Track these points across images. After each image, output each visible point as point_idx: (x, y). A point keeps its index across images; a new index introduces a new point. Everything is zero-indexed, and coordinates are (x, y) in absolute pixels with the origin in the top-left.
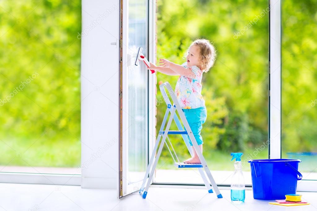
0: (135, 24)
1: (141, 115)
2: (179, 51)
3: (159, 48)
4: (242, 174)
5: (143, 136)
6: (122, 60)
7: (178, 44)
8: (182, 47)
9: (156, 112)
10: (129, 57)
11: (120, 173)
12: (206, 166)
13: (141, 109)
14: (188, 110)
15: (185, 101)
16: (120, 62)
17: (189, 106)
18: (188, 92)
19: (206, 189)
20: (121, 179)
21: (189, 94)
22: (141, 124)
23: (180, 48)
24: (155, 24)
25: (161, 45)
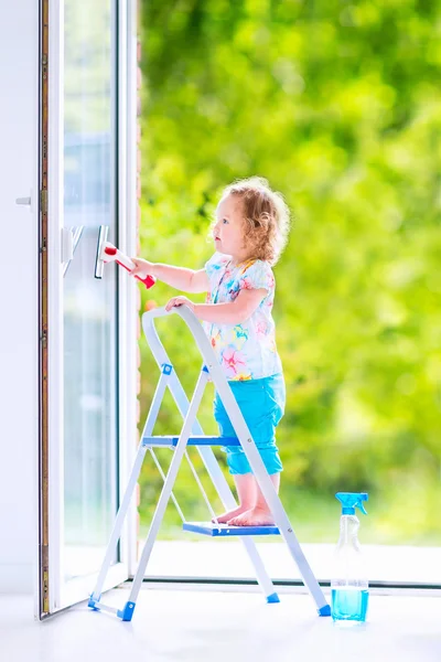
0: (79, 147)
1: (98, 393)
2: (200, 218)
3: (147, 211)
4: (357, 549)
5: (104, 450)
6: (45, 244)
7: (198, 201)
8: (209, 209)
9: (139, 384)
10: (64, 237)
11: (43, 551)
12: (290, 531)
13: (98, 378)
14: (242, 381)
15: (232, 360)
16: (40, 251)
17: (244, 373)
18: (239, 335)
19: (261, 592)
20: (44, 568)
21: (243, 338)
22: (98, 418)
23: (202, 213)
24: (134, 147)
25: (151, 203)
